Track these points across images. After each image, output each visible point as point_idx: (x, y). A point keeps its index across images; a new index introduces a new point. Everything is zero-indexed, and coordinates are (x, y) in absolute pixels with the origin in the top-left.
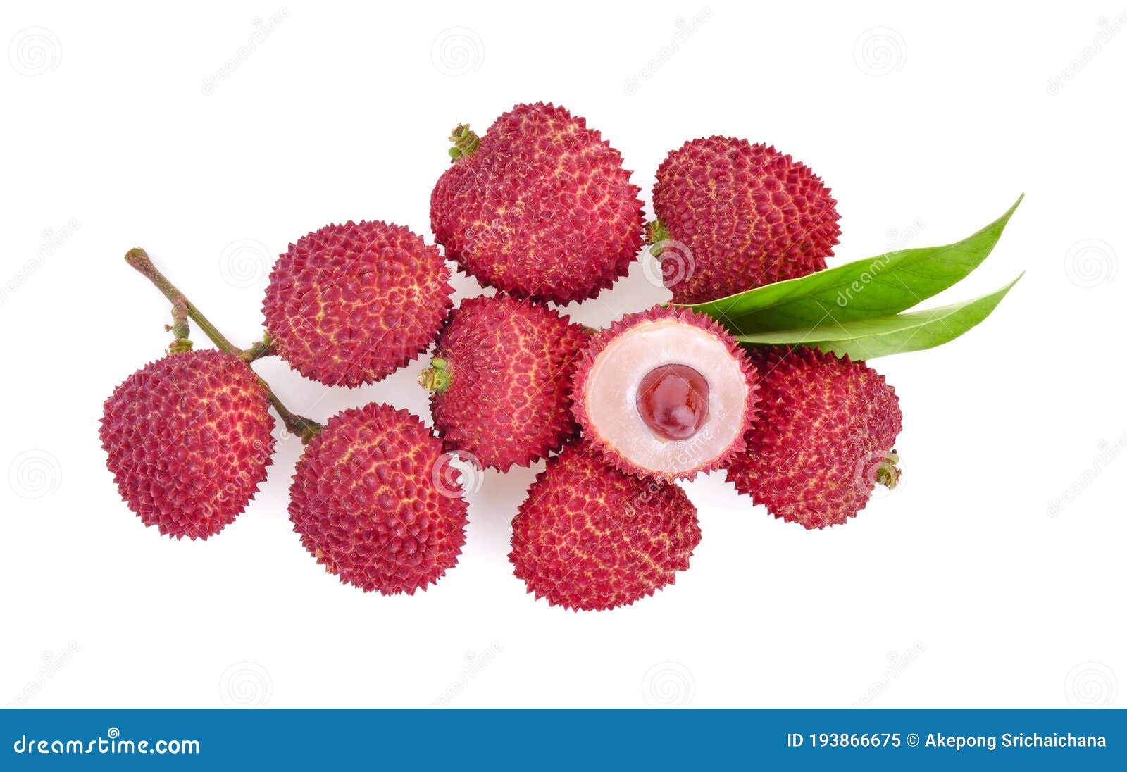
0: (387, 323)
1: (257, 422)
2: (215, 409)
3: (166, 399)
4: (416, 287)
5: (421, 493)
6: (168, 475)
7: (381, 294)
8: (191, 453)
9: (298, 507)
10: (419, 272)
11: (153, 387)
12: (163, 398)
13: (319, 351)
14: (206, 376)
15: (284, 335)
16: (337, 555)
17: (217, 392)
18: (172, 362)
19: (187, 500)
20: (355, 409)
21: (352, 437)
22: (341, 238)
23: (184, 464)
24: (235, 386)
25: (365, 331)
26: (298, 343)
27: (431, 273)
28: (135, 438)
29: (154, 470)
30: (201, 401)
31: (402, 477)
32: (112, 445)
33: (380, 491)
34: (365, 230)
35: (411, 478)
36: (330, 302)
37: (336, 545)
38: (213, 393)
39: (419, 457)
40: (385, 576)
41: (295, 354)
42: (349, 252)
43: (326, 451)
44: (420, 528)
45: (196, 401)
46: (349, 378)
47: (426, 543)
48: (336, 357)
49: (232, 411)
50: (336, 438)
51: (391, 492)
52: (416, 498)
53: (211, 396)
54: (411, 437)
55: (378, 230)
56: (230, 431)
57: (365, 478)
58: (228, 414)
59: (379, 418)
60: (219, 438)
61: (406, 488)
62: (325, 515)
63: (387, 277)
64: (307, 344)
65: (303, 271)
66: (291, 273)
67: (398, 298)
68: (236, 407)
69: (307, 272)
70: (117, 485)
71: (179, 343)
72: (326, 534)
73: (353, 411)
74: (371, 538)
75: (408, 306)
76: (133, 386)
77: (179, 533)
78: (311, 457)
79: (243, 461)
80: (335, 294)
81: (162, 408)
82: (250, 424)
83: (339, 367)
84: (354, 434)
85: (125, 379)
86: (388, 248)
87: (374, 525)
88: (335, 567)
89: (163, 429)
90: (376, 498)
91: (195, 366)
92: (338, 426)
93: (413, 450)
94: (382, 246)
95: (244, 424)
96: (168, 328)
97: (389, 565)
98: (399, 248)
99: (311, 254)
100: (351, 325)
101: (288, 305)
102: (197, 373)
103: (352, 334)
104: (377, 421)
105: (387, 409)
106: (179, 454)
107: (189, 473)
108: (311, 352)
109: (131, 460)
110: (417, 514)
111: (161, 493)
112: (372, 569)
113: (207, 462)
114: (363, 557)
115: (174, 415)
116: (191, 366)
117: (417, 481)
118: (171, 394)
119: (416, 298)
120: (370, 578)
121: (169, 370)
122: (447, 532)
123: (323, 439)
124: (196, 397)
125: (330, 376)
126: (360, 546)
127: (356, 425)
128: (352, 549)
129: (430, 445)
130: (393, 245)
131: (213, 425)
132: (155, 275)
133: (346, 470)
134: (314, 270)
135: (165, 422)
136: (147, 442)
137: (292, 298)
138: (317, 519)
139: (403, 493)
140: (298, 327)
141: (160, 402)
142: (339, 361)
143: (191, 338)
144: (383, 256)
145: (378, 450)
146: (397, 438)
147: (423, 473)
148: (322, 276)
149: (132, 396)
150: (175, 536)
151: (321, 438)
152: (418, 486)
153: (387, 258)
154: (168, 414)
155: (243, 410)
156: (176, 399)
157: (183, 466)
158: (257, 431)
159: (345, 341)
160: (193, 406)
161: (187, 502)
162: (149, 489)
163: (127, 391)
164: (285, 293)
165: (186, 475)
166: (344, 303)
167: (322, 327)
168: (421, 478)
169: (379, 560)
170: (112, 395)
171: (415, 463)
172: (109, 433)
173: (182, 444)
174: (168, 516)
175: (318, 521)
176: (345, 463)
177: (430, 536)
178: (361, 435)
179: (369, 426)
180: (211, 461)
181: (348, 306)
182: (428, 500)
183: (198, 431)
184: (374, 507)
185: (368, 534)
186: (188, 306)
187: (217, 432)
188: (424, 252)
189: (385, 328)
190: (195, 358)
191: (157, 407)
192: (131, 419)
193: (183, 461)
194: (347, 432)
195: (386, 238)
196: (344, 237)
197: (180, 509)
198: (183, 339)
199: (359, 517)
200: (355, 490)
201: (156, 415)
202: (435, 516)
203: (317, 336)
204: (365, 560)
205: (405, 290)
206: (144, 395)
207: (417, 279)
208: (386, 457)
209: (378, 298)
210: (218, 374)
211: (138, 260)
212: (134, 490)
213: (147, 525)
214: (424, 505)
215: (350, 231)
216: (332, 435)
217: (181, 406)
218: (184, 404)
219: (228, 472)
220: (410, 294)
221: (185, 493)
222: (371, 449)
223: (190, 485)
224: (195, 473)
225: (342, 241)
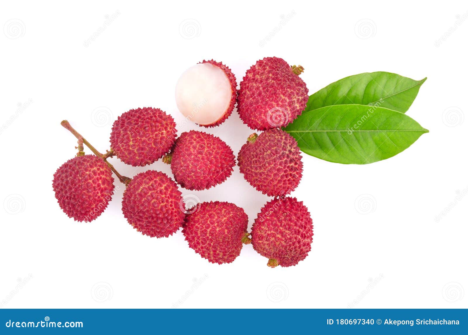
0: (155, 144)
1: (107, 180)
2: (91, 176)
3: (74, 173)
4: (164, 131)
5: (167, 201)
6: (75, 199)
7: (152, 134)
8: (83, 191)
9: (125, 209)
10: (165, 126)
11: (70, 169)
12: (73, 172)
13: (131, 155)
14: (88, 164)
15: (118, 150)
16: (140, 225)
17: (92, 170)
18: (76, 159)
19: (83, 208)
20: (143, 173)
21: (142, 183)
22: (137, 114)
23: (81, 195)
24: (99, 167)
25: (147, 148)
26: (123, 153)
27: (169, 126)
28: (64, 187)
29: (70, 198)
30: (86, 173)
31: (160, 196)
32: (57, 190)
33: (153, 202)
34: (145, 111)
35: (164, 196)
36: (134, 138)
37: (139, 221)
38: (91, 170)
39: (166, 189)
40: (157, 232)
41: (122, 157)
42: (140, 120)
43: (133, 189)
44: (168, 213)
45: (84, 173)
46: (142, 163)
47: (170, 219)
48: (137, 157)
49: (98, 176)
50: (136, 184)
51: (157, 202)
52: (166, 203)
53: (90, 171)
54: (163, 182)
55: (150, 111)
56: (97, 183)
57: (147, 197)
58: (96, 177)
59: (151, 176)
60: (93, 186)
61: (162, 200)
62: (134, 211)
63: (154, 129)
64: (126, 153)
65: (124, 127)
66: (119, 128)
67: (158, 136)
68: (99, 175)
69: (126, 128)
70: (59, 203)
71: (80, 153)
72: (135, 218)
73: (142, 173)
74: (151, 218)
75: (162, 138)
76: (63, 168)
77: (81, 220)
78: (128, 191)
79: (102, 194)
80: (136, 136)
81: (73, 176)
82: (104, 180)
83: (138, 160)
84: (142, 182)
85: (61, 166)
86: (154, 118)
87: (151, 214)
88: (139, 229)
89: (73, 183)
90: (151, 204)
91: (84, 160)
92: (137, 179)
93: (164, 186)
94: (151, 117)
95: (102, 180)
96: (76, 148)
97: (158, 228)
98: (158, 117)
99: (126, 121)
100: (142, 146)
101: (119, 140)
102: (85, 163)
103: (142, 149)
104: (150, 177)
105: (154, 172)
106: (79, 192)
107: (83, 199)
108: (128, 156)
109: (63, 194)
110: (167, 209)
111: (73, 206)
112: (152, 229)
113: (89, 194)
114: (148, 225)
115: (77, 178)
116: (83, 161)
117: (166, 197)
118: (76, 171)
119: (164, 135)
120: (152, 232)
121: (75, 162)
122: (178, 214)
123: (132, 184)
124: (85, 171)
125: (135, 164)
126: (147, 221)
127: (143, 179)
128: (144, 223)
129: (170, 184)
130: (155, 116)
131: (91, 181)
132: (71, 129)
133: (140, 195)
134: (128, 127)
135: (74, 181)
136: (68, 188)
137: (121, 137)
138: (131, 213)
139: (161, 202)
140: (123, 147)
141: (72, 174)
142: (138, 158)
143: (84, 151)
144: (152, 121)
145: (151, 187)
146: (158, 182)
147: (168, 194)
148: (131, 129)
149: (62, 172)
150: (79, 221)
151: (131, 184)
152: (166, 199)
153: (154, 122)
154: (75, 177)
155: (102, 176)
156: (77, 173)
157: (81, 196)
158: (107, 183)
159: (140, 152)
160: (84, 175)
161: (83, 209)
162: (69, 205)
163: (61, 170)
164: (118, 135)
165: (82, 199)
166: (139, 138)
167: (131, 147)
168: (167, 196)
169: (154, 226)
170: (56, 172)
171: (165, 191)
172: (55, 185)
173: (80, 188)
174: (76, 214)
175: (132, 213)
176: (139, 192)
177: (172, 216)
178: (145, 182)
179: (148, 179)
180: (90, 194)
181: (141, 140)
182: (170, 204)
183: (86, 184)
184: (151, 207)
185: (150, 217)
186: (83, 140)
187: (92, 184)
188: (166, 118)
189: (154, 146)
190: (85, 158)
191: (71, 175)
192: (62, 180)
193: (80, 194)
194: (140, 181)
195: (153, 114)
196: (138, 114)
197: (80, 211)
198: (81, 151)
199: (146, 211)
200: (144, 202)
201: (71, 178)
202: (173, 209)
203: (130, 150)
204: (149, 226)
205: (161, 132)
206: (66, 171)
207: (165, 128)
208: (154, 189)
209: (151, 136)
210: (92, 163)
211: (65, 124)
212: (64, 205)
213: (70, 218)
214: (169, 205)
215: (140, 112)
216: (135, 183)
217: (79, 175)
218: (80, 174)
219: (97, 198)
220: (162, 134)
221: (82, 206)
222: (149, 187)
223: (83, 203)
224: (85, 198)
225: (137, 116)
